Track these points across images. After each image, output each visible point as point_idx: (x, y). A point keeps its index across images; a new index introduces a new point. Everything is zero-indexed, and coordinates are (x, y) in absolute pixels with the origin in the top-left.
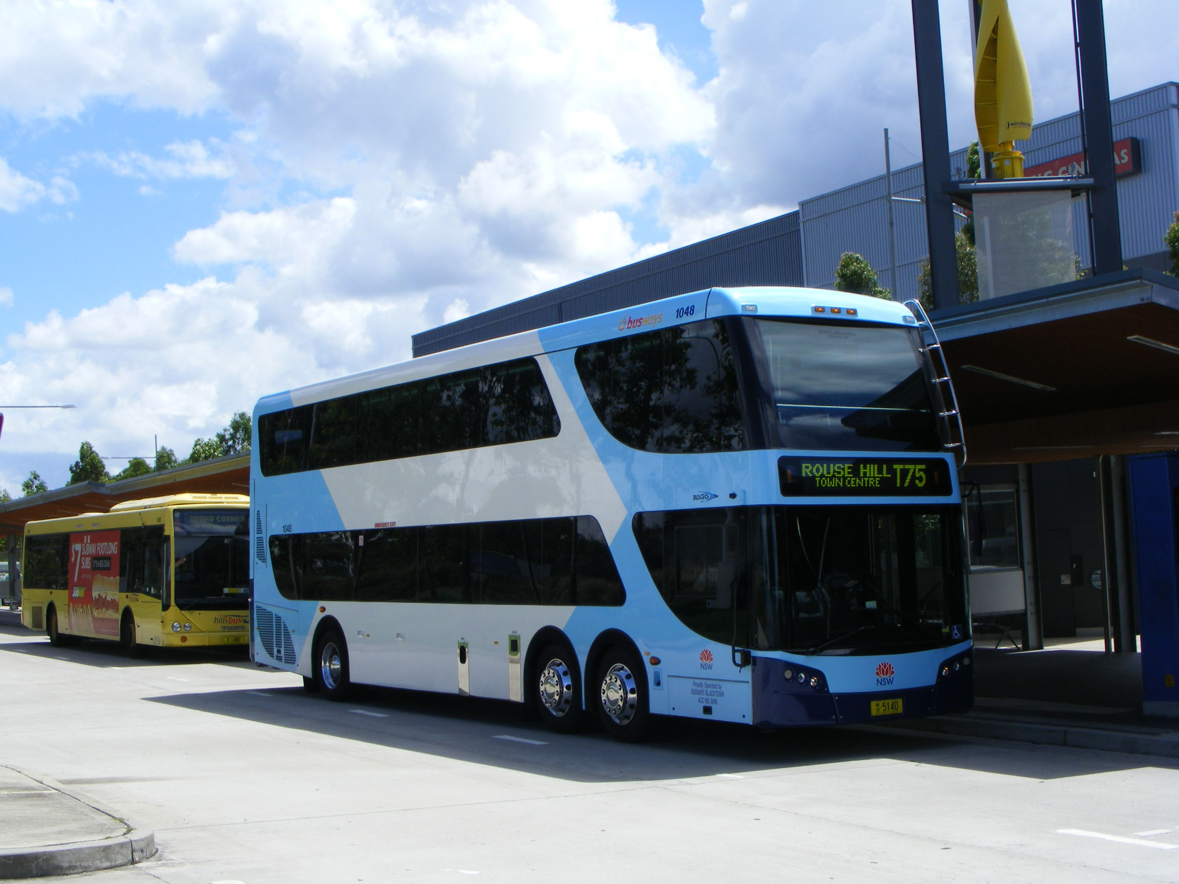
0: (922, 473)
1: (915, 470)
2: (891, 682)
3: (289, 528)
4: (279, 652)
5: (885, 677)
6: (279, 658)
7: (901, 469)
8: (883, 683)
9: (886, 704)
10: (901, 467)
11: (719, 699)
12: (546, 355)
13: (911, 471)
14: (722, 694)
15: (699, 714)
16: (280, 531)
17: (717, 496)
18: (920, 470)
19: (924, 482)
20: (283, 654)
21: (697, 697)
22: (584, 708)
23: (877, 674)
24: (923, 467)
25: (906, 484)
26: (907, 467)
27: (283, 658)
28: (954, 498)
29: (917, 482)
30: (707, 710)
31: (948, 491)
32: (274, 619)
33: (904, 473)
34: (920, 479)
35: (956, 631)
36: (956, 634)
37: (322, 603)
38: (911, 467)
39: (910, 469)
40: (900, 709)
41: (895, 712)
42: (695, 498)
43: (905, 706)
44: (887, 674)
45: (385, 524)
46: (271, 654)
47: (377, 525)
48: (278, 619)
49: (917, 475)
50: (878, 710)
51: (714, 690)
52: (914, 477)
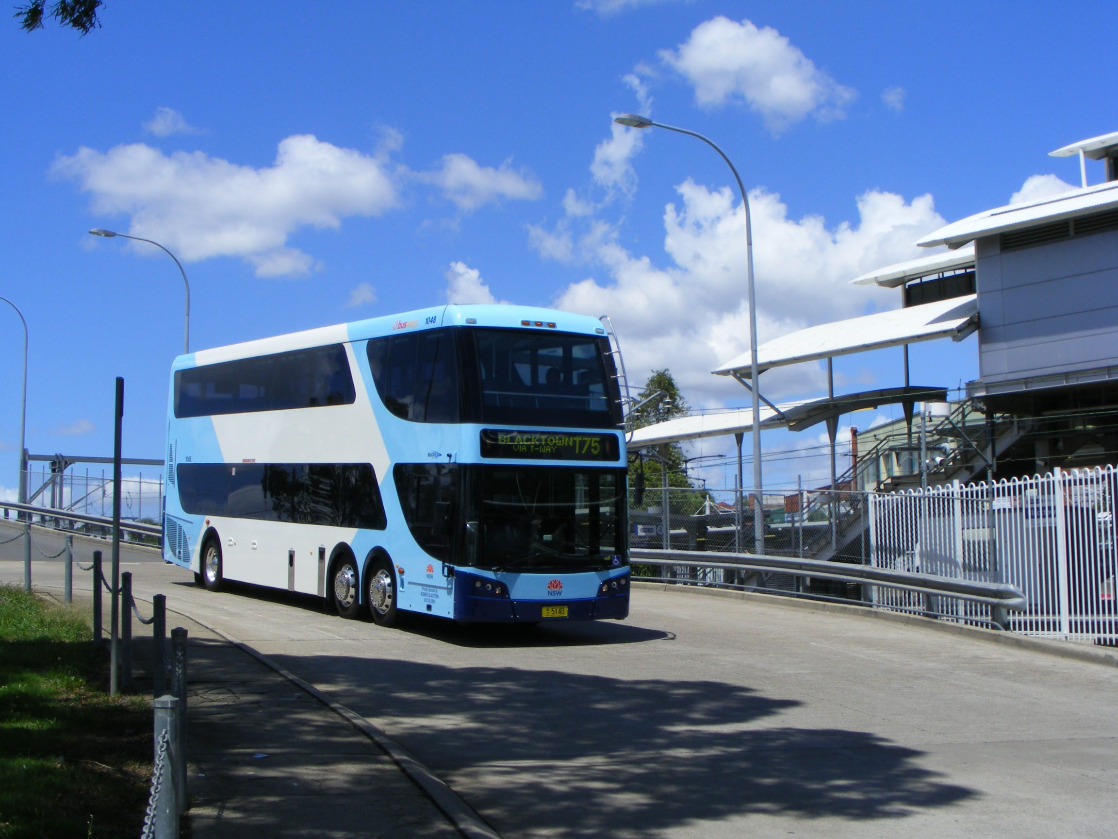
0: (597, 444)
1: (591, 441)
2: (559, 593)
3: (189, 459)
4: (180, 552)
5: (555, 590)
6: (179, 558)
7: (580, 441)
8: (553, 594)
9: (555, 610)
10: (580, 439)
11: (436, 600)
12: (349, 343)
13: (588, 443)
14: (437, 596)
15: (423, 610)
16: (184, 461)
17: (441, 455)
18: (595, 442)
19: (598, 451)
20: (182, 555)
21: (424, 597)
22: (360, 603)
23: (549, 587)
24: (598, 439)
25: (583, 452)
26: (585, 439)
27: (182, 558)
28: (621, 463)
29: (593, 450)
30: (429, 607)
31: (616, 457)
32: (178, 527)
33: (582, 444)
34: (595, 448)
35: (616, 560)
36: (616, 562)
37: (208, 517)
38: (588, 439)
39: (587, 441)
40: (566, 615)
41: (561, 615)
42: (429, 455)
43: (570, 612)
44: (556, 588)
45: (249, 460)
46: (175, 554)
47: (244, 460)
48: (180, 527)
49: (593, 445)
50: (548, 613)
51: (433, 593)
52: (590, 447)
